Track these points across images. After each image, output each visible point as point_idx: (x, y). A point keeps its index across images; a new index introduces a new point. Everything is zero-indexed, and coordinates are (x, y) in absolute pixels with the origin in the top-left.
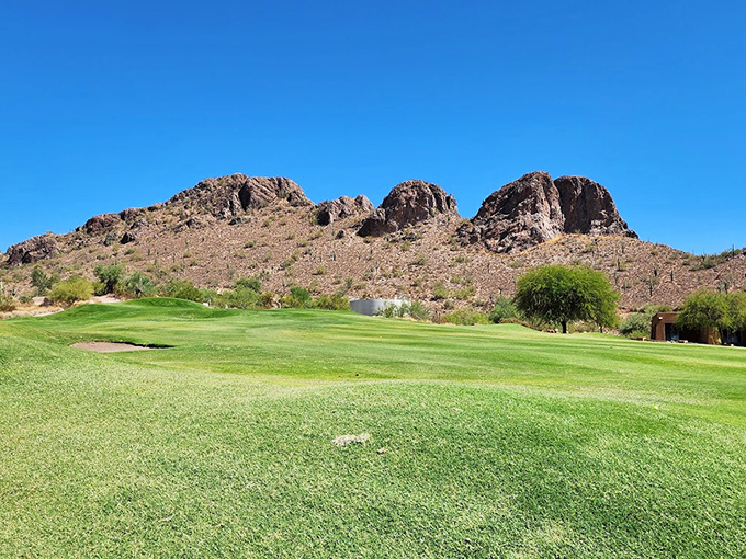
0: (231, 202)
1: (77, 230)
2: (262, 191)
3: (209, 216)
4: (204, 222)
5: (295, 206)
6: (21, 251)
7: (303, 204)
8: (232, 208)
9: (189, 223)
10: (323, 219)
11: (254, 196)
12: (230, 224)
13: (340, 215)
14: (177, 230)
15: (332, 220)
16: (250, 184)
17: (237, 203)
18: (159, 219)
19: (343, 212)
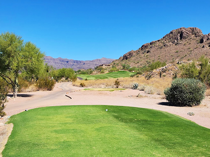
0: (177, 38)
1: (139, 49)
2: (186, 33)
3: (171, 43)
4: (169, 45)
5: (196, 37)
6: (126, 56)
7: (199, 36)
8: (177, 40)
9: (164, 46)
10: (202, 41)
11: (184, 35)
12: (175, 45)
13: (207, 40)
14: (161, 48)
15: (204, 41)
16: (183, 31)
17: (179, 38)
18: (158, 45)
19: (208, 38)
